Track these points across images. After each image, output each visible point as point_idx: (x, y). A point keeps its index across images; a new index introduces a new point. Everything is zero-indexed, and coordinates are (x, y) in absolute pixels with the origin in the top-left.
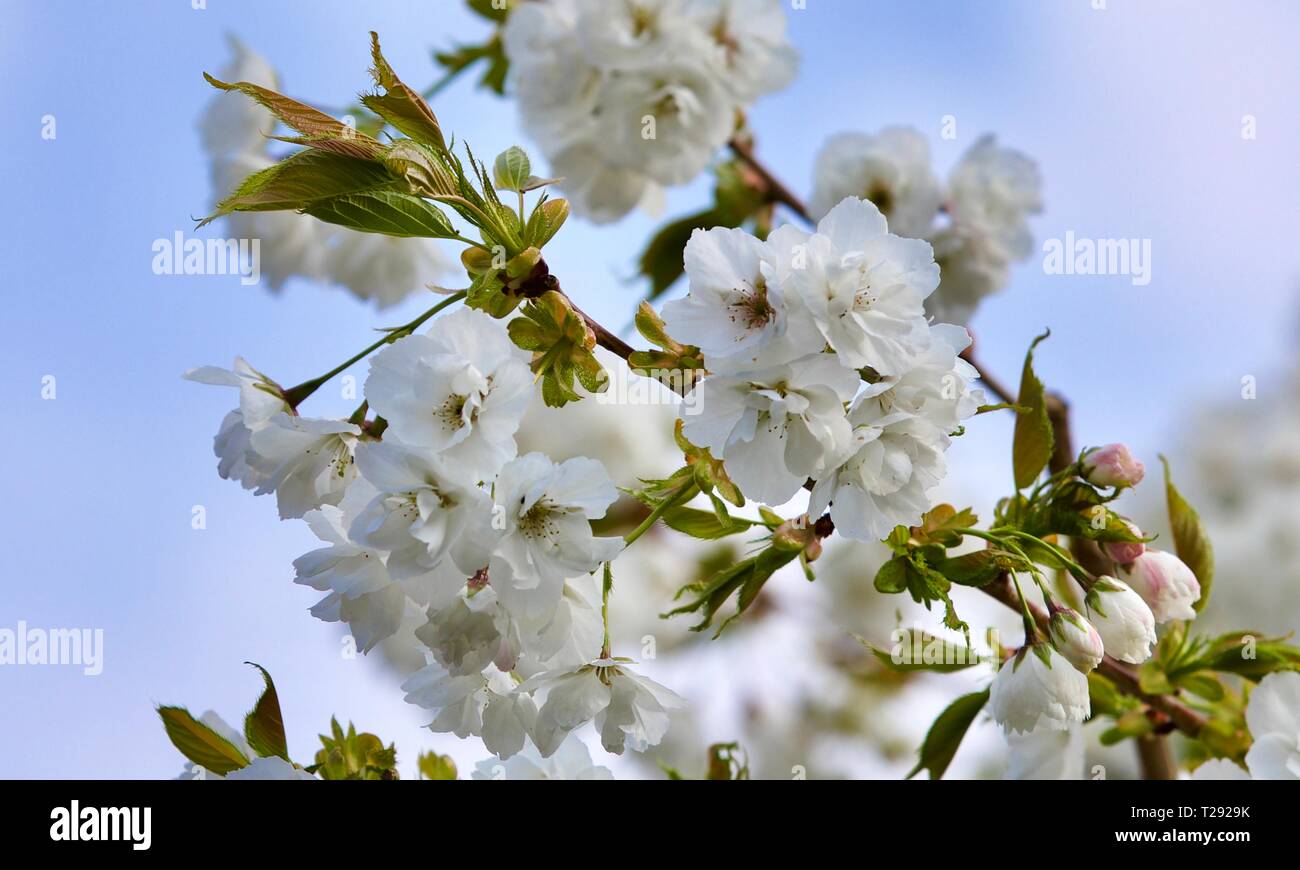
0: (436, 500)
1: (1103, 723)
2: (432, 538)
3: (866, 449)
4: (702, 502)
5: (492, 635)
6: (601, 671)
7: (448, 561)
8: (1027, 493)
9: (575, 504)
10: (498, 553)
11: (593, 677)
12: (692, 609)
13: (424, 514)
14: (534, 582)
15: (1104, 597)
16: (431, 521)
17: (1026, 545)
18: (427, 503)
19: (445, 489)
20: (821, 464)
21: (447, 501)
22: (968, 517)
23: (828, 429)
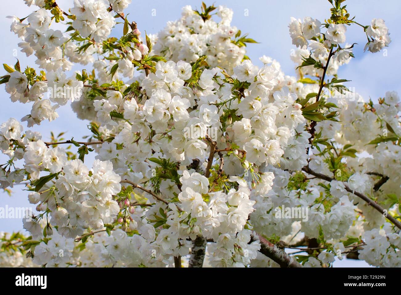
0: (37, 36)
1: (137, 68)
2: (36, 41)
3: (98, 30)
4: (78, 36)
5: (45, 55)
6: (62, 60)
7: (38, 44)
8: (125, 36)
9: (57, 36)
10: (45, 43)
11: (61, 61)
12: (78, 51)
13: (35, 38)
14: (51, 47)
15: (134, 51)
16: (36, 39)
17: (124, 44)
18: (35, 36)
19: (38, 34)
20: (92, 32)
21: (39, 36)
22: (116, 39)
23: (93, 27)
